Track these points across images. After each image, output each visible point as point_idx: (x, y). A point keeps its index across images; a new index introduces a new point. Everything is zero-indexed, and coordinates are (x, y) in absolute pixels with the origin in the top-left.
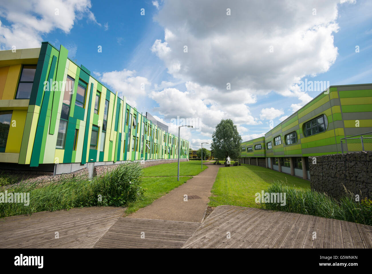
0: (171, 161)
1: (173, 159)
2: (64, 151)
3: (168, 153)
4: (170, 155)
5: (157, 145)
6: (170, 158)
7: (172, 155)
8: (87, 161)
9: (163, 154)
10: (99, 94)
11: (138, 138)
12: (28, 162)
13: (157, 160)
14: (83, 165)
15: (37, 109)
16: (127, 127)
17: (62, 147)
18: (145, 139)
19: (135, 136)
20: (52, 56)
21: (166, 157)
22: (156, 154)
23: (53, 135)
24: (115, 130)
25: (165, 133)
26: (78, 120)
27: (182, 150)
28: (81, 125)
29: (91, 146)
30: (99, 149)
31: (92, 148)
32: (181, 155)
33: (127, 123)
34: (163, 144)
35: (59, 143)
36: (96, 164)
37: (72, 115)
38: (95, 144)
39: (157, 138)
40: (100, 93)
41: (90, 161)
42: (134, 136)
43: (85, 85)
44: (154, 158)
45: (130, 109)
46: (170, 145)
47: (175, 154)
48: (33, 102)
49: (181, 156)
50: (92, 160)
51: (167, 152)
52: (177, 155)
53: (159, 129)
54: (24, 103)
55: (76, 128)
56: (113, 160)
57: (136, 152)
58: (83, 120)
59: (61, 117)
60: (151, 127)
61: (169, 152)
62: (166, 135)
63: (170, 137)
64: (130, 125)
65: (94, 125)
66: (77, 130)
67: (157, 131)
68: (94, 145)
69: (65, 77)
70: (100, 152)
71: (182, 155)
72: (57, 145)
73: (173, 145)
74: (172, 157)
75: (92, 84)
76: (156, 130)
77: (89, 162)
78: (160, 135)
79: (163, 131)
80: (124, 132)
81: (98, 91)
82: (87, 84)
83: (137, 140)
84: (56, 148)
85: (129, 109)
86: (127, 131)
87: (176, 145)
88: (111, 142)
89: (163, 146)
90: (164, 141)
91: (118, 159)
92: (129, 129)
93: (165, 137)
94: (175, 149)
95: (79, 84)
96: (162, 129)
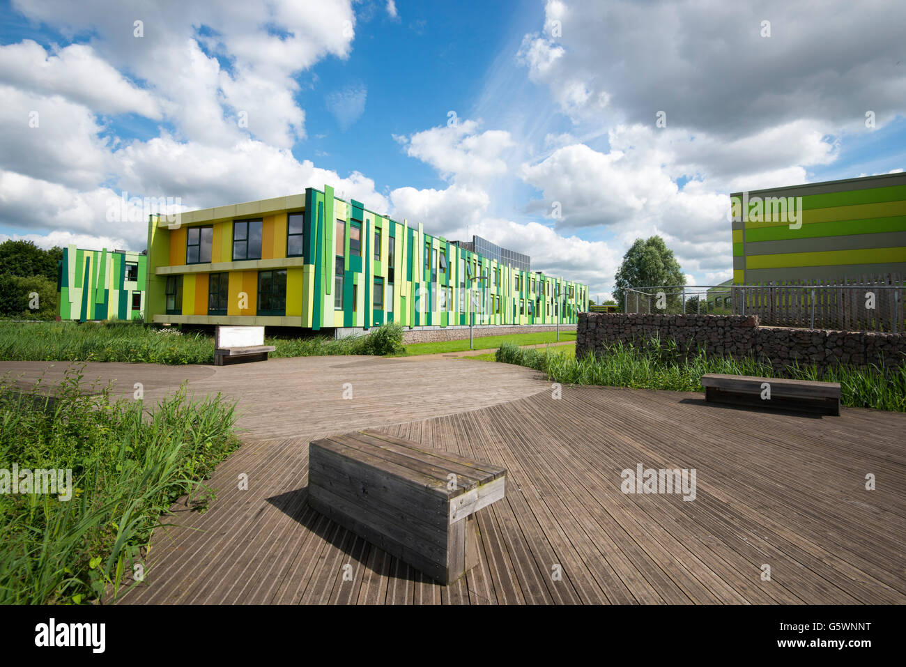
0: (537, 330)
1: (542, 325)
2: (343, 312)
3: (529, 314)
4: (533, 316)
5: (498, 297)
6: (533, 324)
7: (538, 316)
8: (371, 324)
9: (515, 315)
10: (378, 231)
11: (452, 287)
12: (310, 326)
13: (501, 326)
14: (367, 330)
15: (312, 268)
16: (428, 272)
17: (340, 308)
18: (469, 288)
19: (445, 284)
20: (317, 203)
21: (524, 320)
22: (498, 315)
23: (330, 294)
24: (408, 280)
25: (518, 273)
26: (355, 273)
27: (567, 305)
28: (360, 279)
29: (375, 304)
30: (387, 308)
31: (377, 308)
32: (564, 316)
33: (428, 263)
34: (516, 294)
35: (337, 304)
37: (347, 268)
38: (379, 302)
39: (498, 284)
40: (380, 229)
41: (375, 325)
42: (442, 286)
43: (358, 224)
44: (492, 322)
45: (432, 240)
46: (533, 297)
47: (548, 315)
48: (307, 262)
49: (564, 319)
50: (377, 323)
51: (526, 311)
52: (552, 316)
53: (502, 267)
54: (299, 261)
55: (354, 283)
56: (408, 324)
57: (450, 312)
58: (361, 272)
59: (336, 273)
60: (481, 266)
61: (530, 311)
62: (522, 276)
63: (531, 280)
64: (434, 267)
65: (375, 277)
66: (355, 286)
67: (498, 271)
68: (379, 304)
69: (335, 222)
70: (388, 312)
71: (568, 317)
72: (335, 306)
73: (542, 296)
74: (539, 320)
75: (368, 221)
76: (493, 269)
77: (373, 326)
78: (506, 277)
79: (514, 269)
80: (424, 280)
81: (376, 228)
82: (361, 222)
83: (452, 292)
84: (335, 310)
85: (430, 242)
86: (428, 278)
87: (548, 295)
88: (403, 297)
89: (514, 299)
90: (517, 289)
91: (417, 324)
92: (433, 275)
93: (520, 281)
94: (547, 303)
95: (351, 225)
96: (510, 265)
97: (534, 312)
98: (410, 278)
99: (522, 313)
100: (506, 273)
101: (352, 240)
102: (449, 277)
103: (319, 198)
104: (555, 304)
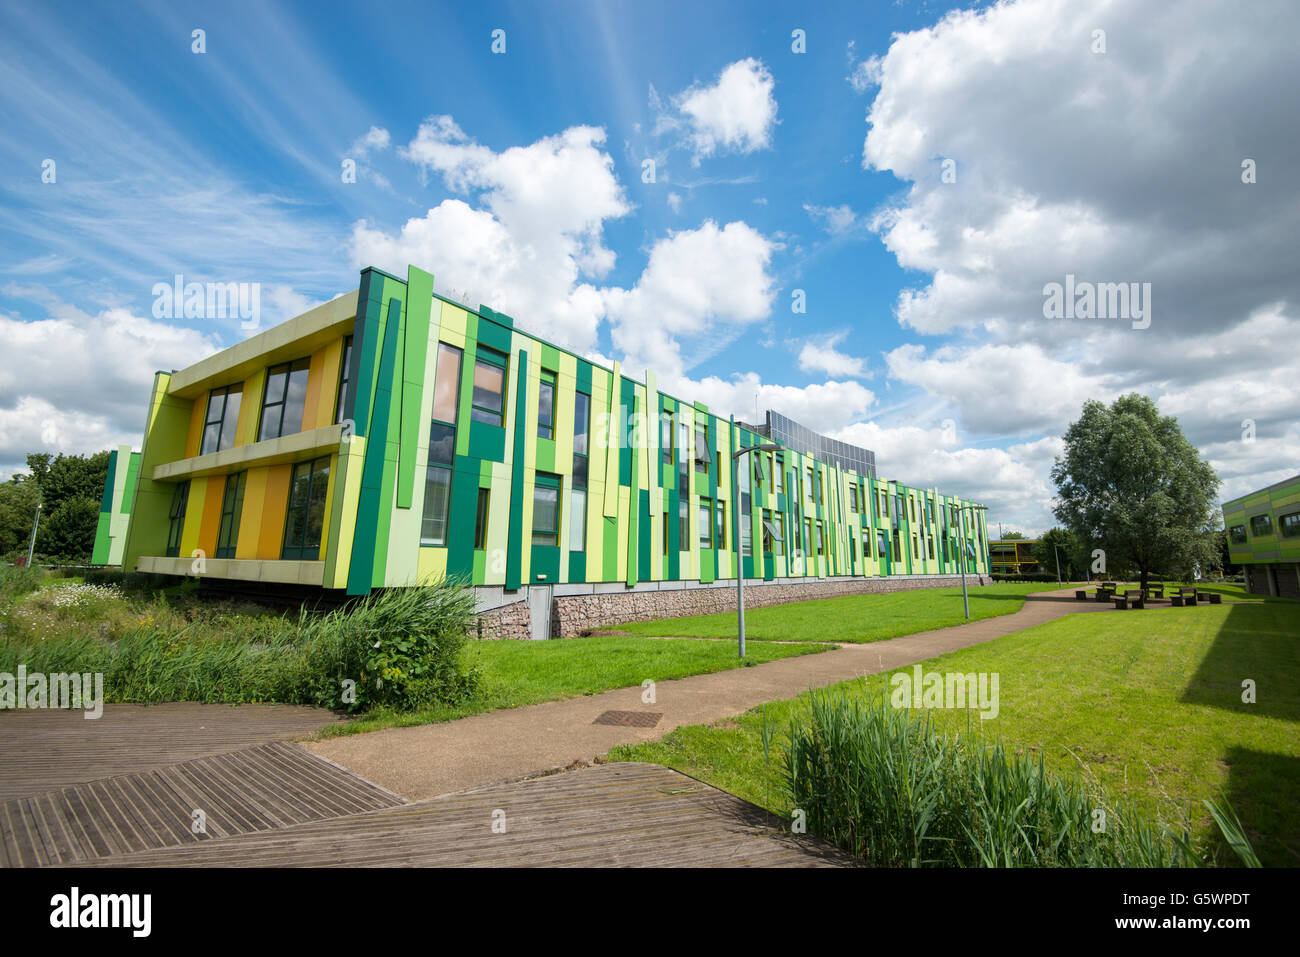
0: (897, 585)
1: (907, 577)
2: (446, 550)
3: (881, 555)
4: (889, 561)
5: (819, 523)
6: (889, 574)
7: (898, 559)
8: (525, 578)
9: (854, 558)
10: (550, 379)
11: (723, 502)
12: (341, 583)
13: (829, 579)
14: (514, 591)
15: (357, 445)
16: (669, 469)
17: (440, 542)
18: (759, 504)
19: (707, 495)
20: (385, 301)
21: (872, 567)
22: (822, 558)
23: (408, 508)
24: (621, 483)
25: (855, 480)
26: (484, 463)
27: (949, 540)
28: (497, 477)
29: (535, 534)
30: (568, 543)
31: (542, 542)
32: (946, 560)
33: (668, 454)
34: (853, 519)
35: (429, 530)
36: (558, 590)
37: (463, 448)
38: (550, 529)
39: (817, 498)
40: (555, 374)
41: (535, 582)
42: (702, 498)
43: (500, 360)
44: (811, 572)
46: (886, 523)
47: (917, 557)
49: (947, 565)
50: (541, 576)
51: (874, 550)
52: (924, 560)
53: (823, 468)
55: (481, 485)
56: (622, 576)
57: (720, 551)
58: (501, 460)
59: (429, 460)
60: (781, 463)
61: (883, 550)
62: (862, 486)
63: (880, 493)
64: (682, 460)
65: (539, 473)
66: (485, 492)
67: (816, 476)
68: (548, 532)
69: (433, 351)
70: (571, 552)
71: (954, 562)
72: (424, 535)
73: (903, 523)
74: (900, 568)
75: (523, 355)
76: (806, 471)
77: (531, 584)
78: (833, 486)
79: (847, 472)
80: (661, 484)
81: (544, 370)
82: (506, 356)
83: (723, 512)
84: (422, 546)
85: (672, 409)
86: (670, 482)
87: (914, 520)
88: (610, 520)
89: (850, 527)
90: (855, 508)
91: (645, 576)
92: (682, 476)
93: (859, 493)
94: (912, 536)
95: (479, 360)
96: (838, 464)
97: (890, 553)
98: (626, 477)
99: (867, 554)
100: (833, 479)
101: (478, 392)
102: (716, 481)
103: (390, 291)
104: (926, 537)
